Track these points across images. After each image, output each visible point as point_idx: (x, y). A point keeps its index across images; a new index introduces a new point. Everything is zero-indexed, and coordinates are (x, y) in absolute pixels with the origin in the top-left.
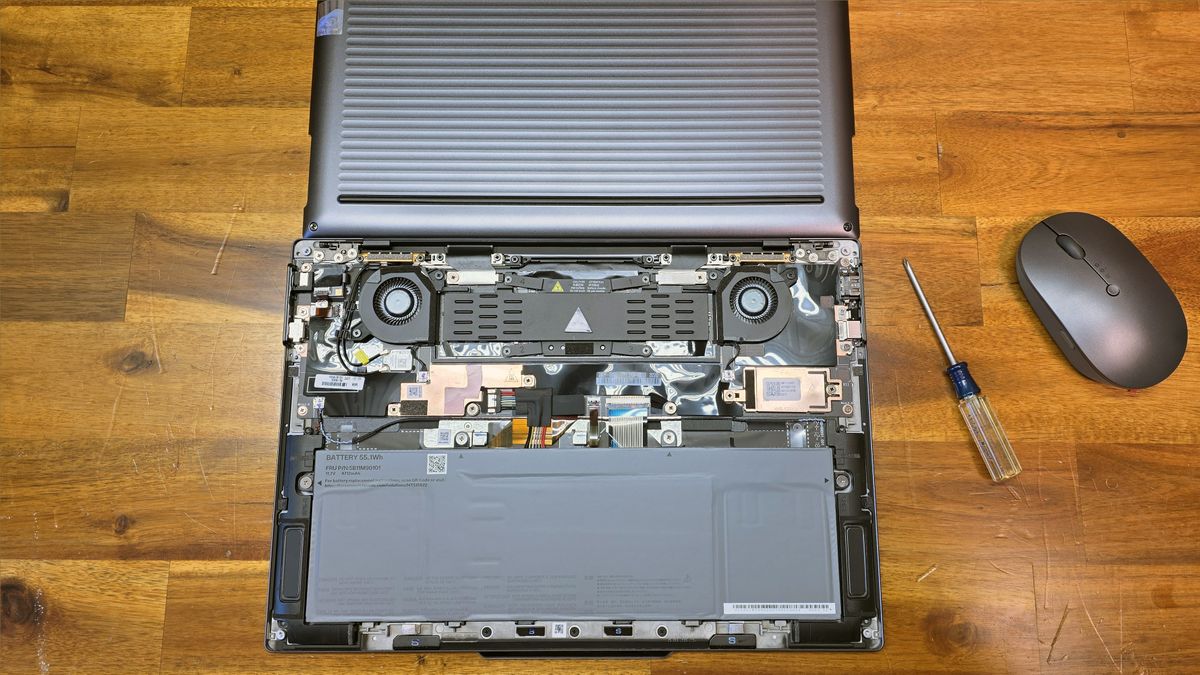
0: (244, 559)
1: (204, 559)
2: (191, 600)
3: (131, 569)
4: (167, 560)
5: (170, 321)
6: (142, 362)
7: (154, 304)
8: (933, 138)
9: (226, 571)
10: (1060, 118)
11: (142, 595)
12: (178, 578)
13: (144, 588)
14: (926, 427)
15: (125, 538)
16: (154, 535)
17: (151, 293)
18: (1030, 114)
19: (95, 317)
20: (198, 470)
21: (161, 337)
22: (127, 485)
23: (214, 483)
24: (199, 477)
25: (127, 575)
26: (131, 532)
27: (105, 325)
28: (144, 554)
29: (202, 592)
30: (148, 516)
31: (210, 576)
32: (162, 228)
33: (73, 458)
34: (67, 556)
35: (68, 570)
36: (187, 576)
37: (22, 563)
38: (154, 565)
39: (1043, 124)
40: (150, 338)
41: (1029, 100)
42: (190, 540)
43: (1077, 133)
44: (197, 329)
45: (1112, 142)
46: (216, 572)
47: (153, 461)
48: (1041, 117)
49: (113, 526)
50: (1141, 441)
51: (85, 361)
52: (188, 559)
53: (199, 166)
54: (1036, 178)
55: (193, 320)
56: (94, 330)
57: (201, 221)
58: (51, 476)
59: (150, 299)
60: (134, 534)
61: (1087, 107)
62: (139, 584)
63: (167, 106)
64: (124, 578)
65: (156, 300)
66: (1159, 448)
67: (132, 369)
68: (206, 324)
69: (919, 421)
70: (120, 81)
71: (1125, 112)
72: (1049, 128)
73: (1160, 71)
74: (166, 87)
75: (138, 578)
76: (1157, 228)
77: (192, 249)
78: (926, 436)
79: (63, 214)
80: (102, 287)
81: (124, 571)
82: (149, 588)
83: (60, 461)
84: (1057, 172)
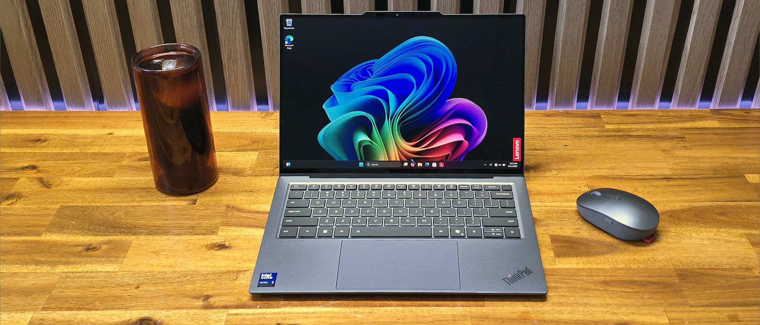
7: (232, 230)
8: (585, 182)
14: (600, 264)
18: (626, 175)
19: (204, 234)
26: (209, 300)
27: (208, 236)
29: (243, 319)
33: (185, 276)
34: (176, 309)
35: (176, 313)
36: (237, 314)
37: (153, 311)
45: (665, 182)
50: (705, 267)
51: (196, 247)
56: (202, 238)
58: (173, 283)
60: (212, 300)
62: (212, 317)
64: (204, 316)
65: (233, 229)
66: (714, 269)
69: (596, 262)
70: (225, 170)
71: (669, 175)
72: (635, 179)
73: (681, 164)
74: (245, 172)
75: (211, 315)
76: (693, 205)
78: (600, 266)
79: (194, 205)
80: (208, 225)
81: (205, 313)
83: (179, 277)
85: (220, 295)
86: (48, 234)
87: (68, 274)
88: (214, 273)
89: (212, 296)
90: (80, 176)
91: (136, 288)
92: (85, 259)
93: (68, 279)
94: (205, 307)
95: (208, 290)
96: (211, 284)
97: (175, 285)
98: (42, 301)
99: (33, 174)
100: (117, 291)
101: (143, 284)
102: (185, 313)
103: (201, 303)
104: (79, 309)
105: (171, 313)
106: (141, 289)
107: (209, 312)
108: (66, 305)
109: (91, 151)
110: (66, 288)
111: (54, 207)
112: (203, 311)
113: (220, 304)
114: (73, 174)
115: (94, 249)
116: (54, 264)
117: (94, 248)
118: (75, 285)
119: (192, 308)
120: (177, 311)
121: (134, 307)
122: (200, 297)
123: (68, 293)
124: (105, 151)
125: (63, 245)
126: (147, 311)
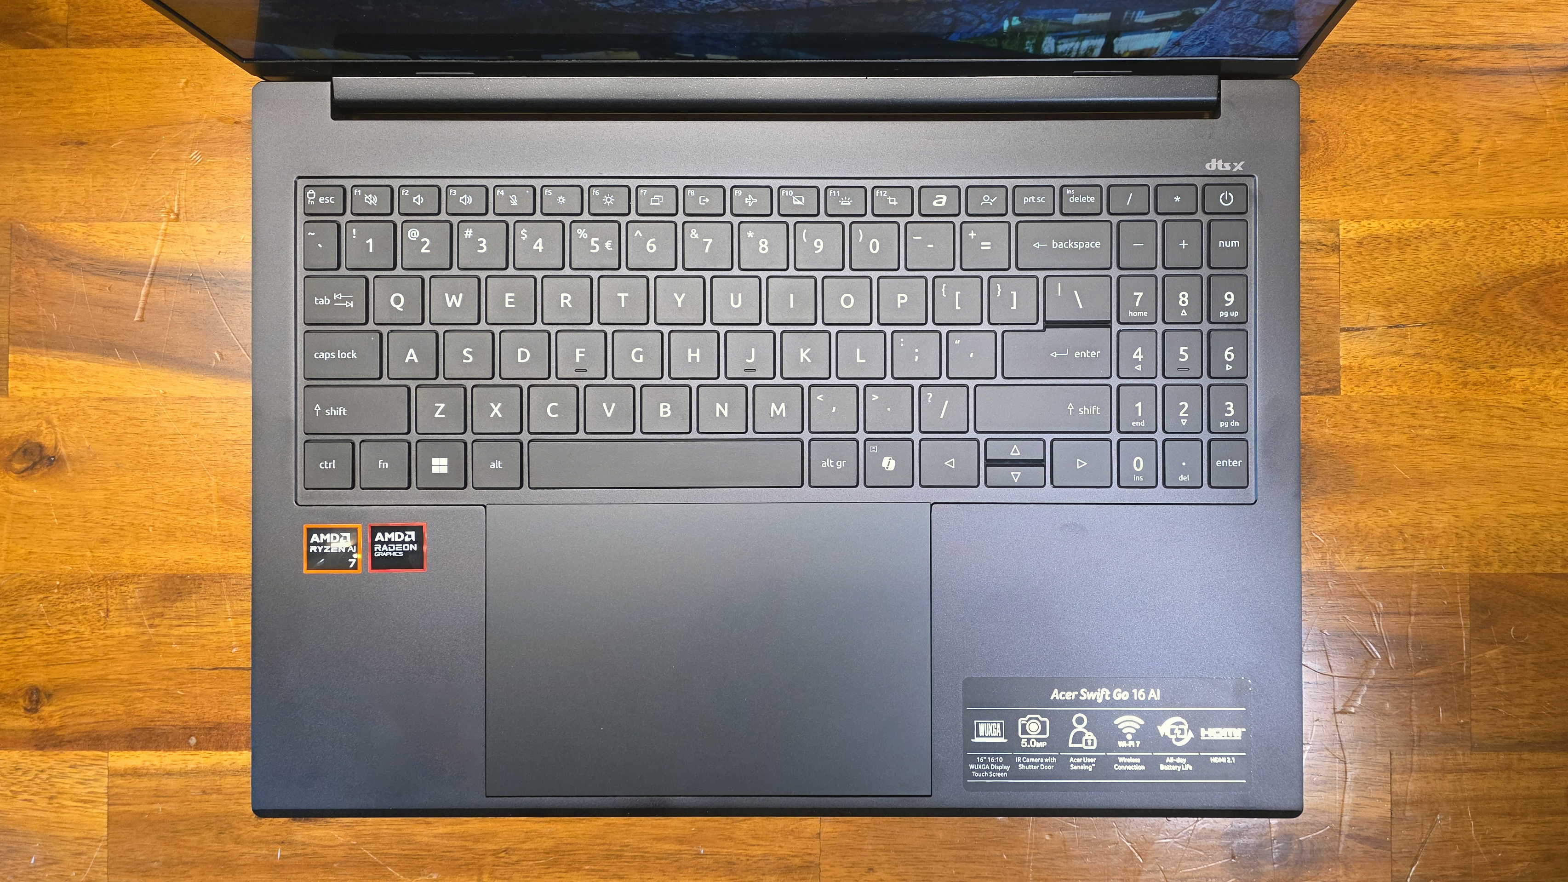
0: (217, 750)
1: (157, 749)
2: (144, 808)
3: (52, 763)
4: (103, 750)
5: (77, 395)
6: (42, 458)
9: (191, 766)
10: (1487, 55)
11: (71, 799)
12: (122, 775)
13: (74, 790)
15: (39, 718)
16: (81, 715)
17: (44, 351)
20: (137, 620)
21: (67, 419)
22: (34, 642)
23: (163, 639)
24: (141, 630)
25: (48, 772)
28: (69, 742)
30: (70, 688)
31: (169, 774)
32: (52, 248)
38: (85, 757)
39: (1457, 66)
40: (49, 422)
41: (1438, 25)
42: (135, 722)
43: (1511, 80)
44: (120, 407)
46: (177, 767)
47: (70, 606)
48: (1456, 54)
49: (21, 701)
52: (133, 749)
53: (102, 146)
54: (1441, 155)
55: (113, 393)
57: (112, 236)
59: (44, 360)
61: (1532, 37)
63: (45, 46)
67: (26, 470)
68: (133, 400)
77: (101, 281)
82: (81, 790)
84: (1476, 145)
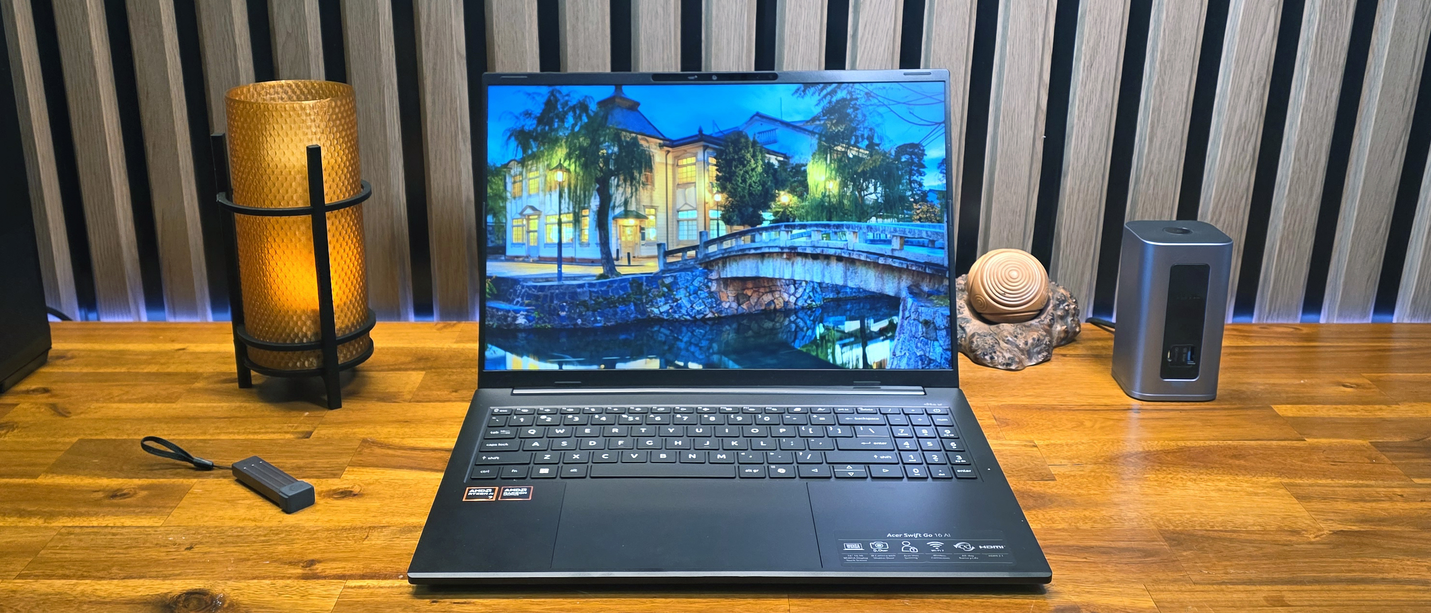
85: (334, 560)
86: (50, 476)
87: (71, 529)
88: (328, 530)
89: (319, 562)
90: (120, 401)
91: (187, 549)
92: (106, 510)
93: (72, 536)
94: (305, 577)
95: (316, 553)
96: (322, 545)
97: (257, 546)
98: (19, 566)
99: (42, 398)
100: (153, 554)
101: (201, 543)
102: (268, 585)
103: (299, 571)
104: (83, 577)
105: (242, 584)
106: (196, 550)
107: (311, 583)
108: (60, 572)
109: (145, 371)
110: (65, 548)
111: (67, 440)
112: (302, 582)
113: (334, 572)
114: (110, 399)
115: (124, 496)
116: (51, 515)
117: (125, 494)
118: (82, 544)
119: (283, 578)
120: (256, 581)
121: (179, 575)
122: (299, 562)
123: (67, 556)
124: (169, 370)
125: (72, 490)
126: (200, 582)
